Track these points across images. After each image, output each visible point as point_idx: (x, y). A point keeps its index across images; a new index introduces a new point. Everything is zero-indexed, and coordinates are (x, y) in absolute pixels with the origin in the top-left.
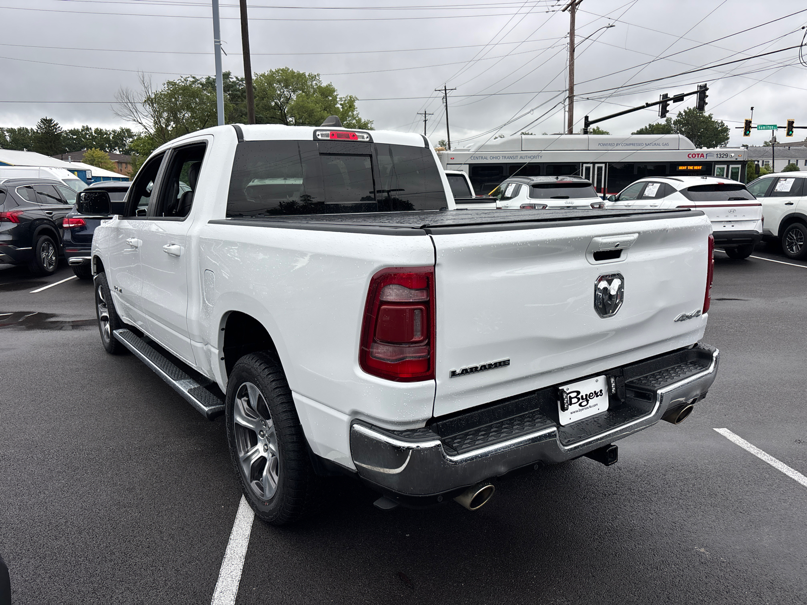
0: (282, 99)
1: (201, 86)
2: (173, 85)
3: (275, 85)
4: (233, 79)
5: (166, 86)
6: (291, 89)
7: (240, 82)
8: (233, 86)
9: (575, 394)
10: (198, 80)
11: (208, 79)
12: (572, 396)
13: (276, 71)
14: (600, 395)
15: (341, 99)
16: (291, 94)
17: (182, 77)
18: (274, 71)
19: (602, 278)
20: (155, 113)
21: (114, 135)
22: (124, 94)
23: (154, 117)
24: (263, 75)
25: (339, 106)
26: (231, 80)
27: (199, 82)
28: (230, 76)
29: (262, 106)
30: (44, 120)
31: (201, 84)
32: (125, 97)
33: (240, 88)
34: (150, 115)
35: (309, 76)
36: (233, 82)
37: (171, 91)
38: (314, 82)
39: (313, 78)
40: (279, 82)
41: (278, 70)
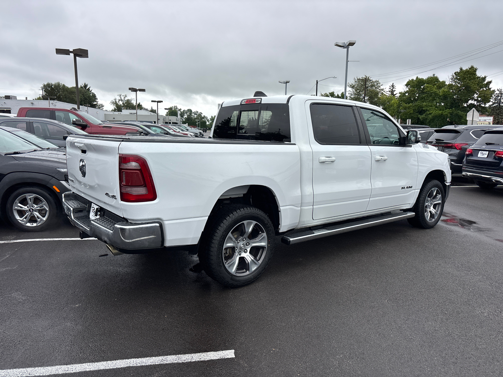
19: (81, 160)
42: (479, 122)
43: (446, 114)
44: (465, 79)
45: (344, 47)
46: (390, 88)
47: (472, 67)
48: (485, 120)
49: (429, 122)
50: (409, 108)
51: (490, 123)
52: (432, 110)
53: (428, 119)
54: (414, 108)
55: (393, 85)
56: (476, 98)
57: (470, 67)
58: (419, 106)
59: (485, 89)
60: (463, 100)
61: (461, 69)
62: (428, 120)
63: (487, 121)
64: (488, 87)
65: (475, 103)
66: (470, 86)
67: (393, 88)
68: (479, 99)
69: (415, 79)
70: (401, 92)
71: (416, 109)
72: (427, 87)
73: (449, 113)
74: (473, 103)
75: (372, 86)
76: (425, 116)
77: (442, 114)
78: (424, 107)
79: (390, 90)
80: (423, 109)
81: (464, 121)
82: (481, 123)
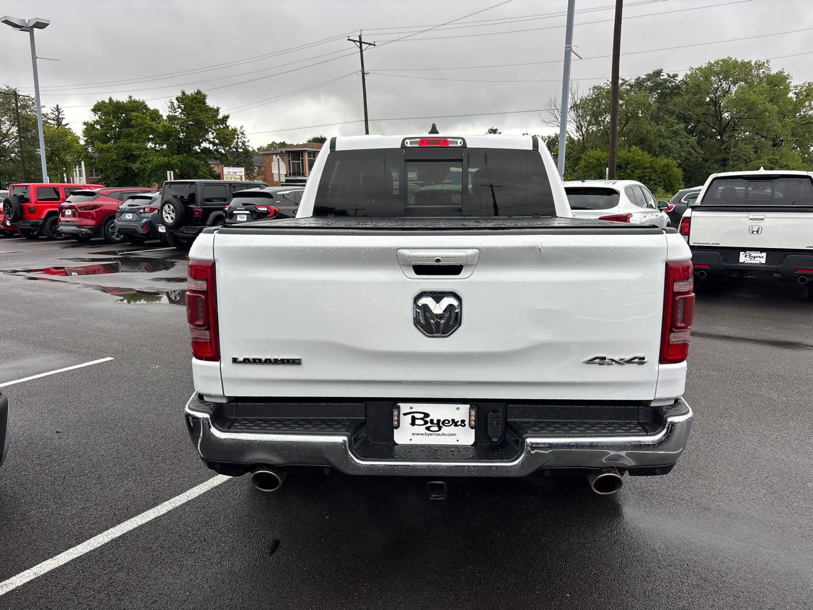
0: (719, 93)
1: (629, 87)
2: (598, 89)
3: (712, 78)
4: (664, 77)
5: (591, 91)
6: (731, 81)
7: (672, 79)
8: (663, 84)
9: (422, 416)
10: (627, 82)
11: (638, 79)
12: (416, 417)
13: (715, 62)
14: (461, 425)
15: (796, 87)
16: (730, 87)
17: (608, 81)
18: (713, 62)
19: (422, 294)
20: (578, 118)
21: (549, 140)
22: (552, 102)
23: (576, 122)
24: (700, 69)
25: (791, 95)
26: (661, 77)
27: (627, 83)
28: (662, 74)
29: (694, 103)
30: (491, 130)
31: (629, 85)
32: (552, 104)
33: (670, 85)
34: (573, 120)
35: (755, 64)
36: (663, 80)
37: (596, 95)
38: (761, 71)
39: (760, 66)
40: (718, 74)
41: (718, 61)
42: (228, 176)
43: (176, 163)
44: (193, 109)
45: (23, 28)
46: (52, 113)
47: (199, 92)
48: (235, 173)
49: (150, 175)
50: (108, 150)
51: (241, 179)
52: (151, 156)
53: (148, 170)
54: (117, 151)
55: (58, 108)
56: (212, 140)
57: (196, 92)
58: (125, 147)
59: (222, 127)
60: (195, 141)
61: (183, 93)
62: (147, 172)
63: (238, 174)
64: (226, 124)
65: (211, 146)
66: (203, 121)
67: (59, 113)
68: (217, 141)
69: (107, 101)
70: (86, 122)
71: (122, 153)
72: (136, 117)
73: (179, 161)
74: (207, 147)
75: (25, 107)
76: (140, 166)
77: (169, 163)
78: (135, 151)
79: (54, 116)
80: (134, 153)
81: (202, 173)
82: (230, 176)
